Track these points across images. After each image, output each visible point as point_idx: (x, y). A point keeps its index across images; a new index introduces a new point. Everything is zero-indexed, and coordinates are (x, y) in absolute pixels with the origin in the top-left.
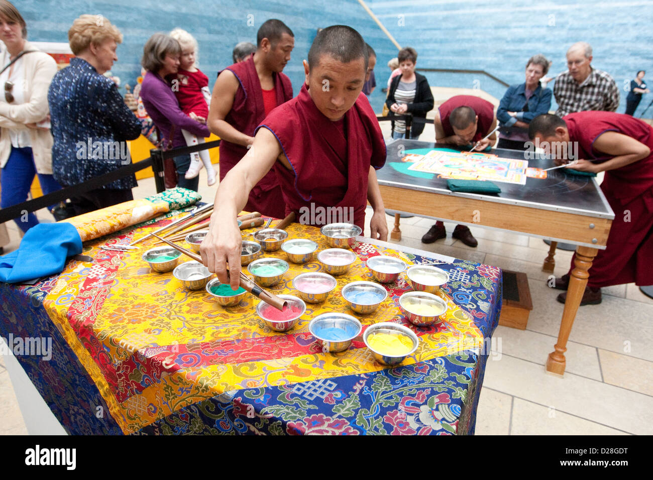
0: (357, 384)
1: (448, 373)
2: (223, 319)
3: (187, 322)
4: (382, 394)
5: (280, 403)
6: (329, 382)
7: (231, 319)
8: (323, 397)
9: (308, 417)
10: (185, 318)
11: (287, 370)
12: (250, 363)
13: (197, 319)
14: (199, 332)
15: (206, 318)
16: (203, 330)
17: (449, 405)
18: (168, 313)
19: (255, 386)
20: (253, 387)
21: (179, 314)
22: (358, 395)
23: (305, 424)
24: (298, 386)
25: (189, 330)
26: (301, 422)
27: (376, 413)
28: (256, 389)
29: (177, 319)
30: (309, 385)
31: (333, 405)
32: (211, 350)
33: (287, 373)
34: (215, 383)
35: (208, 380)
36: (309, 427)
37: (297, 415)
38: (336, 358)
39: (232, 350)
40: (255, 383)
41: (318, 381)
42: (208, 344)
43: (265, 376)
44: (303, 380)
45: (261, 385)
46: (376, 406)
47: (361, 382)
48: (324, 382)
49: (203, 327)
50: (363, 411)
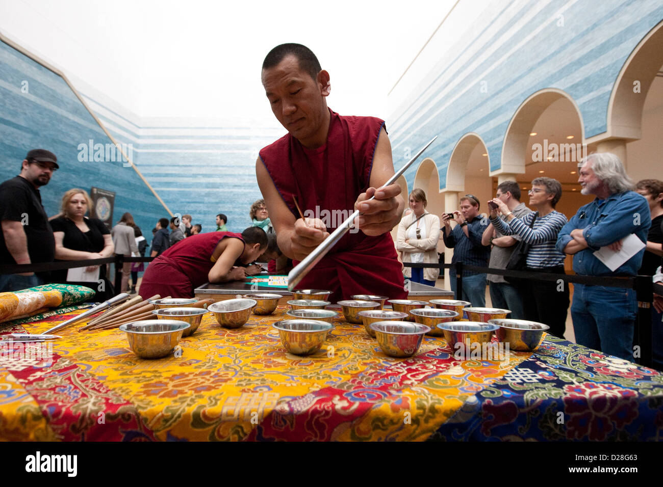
4: (565, 364)
5: (526, 391)
9: (565, 390)
11: (473, 374)
22: (555, 369)
24: (507, 378)
28: (485, 390)
30: (512, 375)
31: (558, 379)
34: (438, 400)
35: (426, 400)
41: (512, 371)
46: (579, 370)
47: (537, 363)
48: (518, 371)
50: (582, 375)
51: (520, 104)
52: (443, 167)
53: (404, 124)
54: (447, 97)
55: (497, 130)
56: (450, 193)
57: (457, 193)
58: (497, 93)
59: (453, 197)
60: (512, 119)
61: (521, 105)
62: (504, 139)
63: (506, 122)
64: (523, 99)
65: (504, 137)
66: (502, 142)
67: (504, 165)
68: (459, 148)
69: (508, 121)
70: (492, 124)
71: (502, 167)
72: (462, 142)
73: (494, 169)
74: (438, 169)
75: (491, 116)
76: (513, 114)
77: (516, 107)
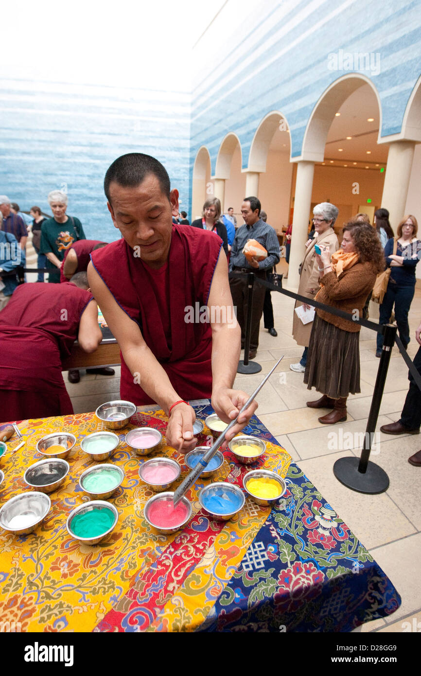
0: (272, 532)
1: (300, 486)
2: (111, 556)
3: (80, 586)
4: (290, 527)
5: (252, 587)
6: (256, 544)
7: (117, 552)
8: (267, 558)
9: (278, 581)
10: (72, 586)
11: (221, 559)
12: (190, 576)
13: (85, 576)
14: (106, 587)
15: (93, 569)
16: (107, 582)
17: (323, 506)
18: (43, 594)
19: (219, 591)
20: (220, 594)
21: (57, 586)
22: (280, 539)
23: (283, 586)
24: (244, 565)
25: (94, 592)
26: (280, 588)
27: (303, 542)
28: (224, 593)
29: (62, 593)
30: (248, 557)
31: (279, 558)
32: (143, 594)
33: (224, 562)
34: (189, 618)
35: (180, 621)
36: (288, 585)
37: (272, 585)
38: (237, 523)
39: (161, 578)
40: (215, 589)
41: (249, 549)
42: (132, 590)
43: (213, 577)
44: (240, 557)
45: (223, 586)
46: (297, 538)
47: (271, 528)
48: (254, 547)
49: (103, 578)
50: (296, 547)
51: (326, 87)
52: (246, 145)
53: (212, 87)
54: (256, 64)
55: (302, 113)
56: (252, 173)
57: (258, 173)
58: (306, 69)
59: (255, 177)
60: (317, 101)
61: (328, 87)
62: (307, 124)
63: (311, 105)
64: (330, 80)
65: (307, 122)
66: (305, 127)
67: (305, 152)
68: (264, 126)
69: (313, 104)
70: (299, 104)
71: (302, 154)
72: (267, 120)
73: (295, 155)
74: (242, 146)
75: (298, 95)
76: (319, 97)
77: (323, 89)
